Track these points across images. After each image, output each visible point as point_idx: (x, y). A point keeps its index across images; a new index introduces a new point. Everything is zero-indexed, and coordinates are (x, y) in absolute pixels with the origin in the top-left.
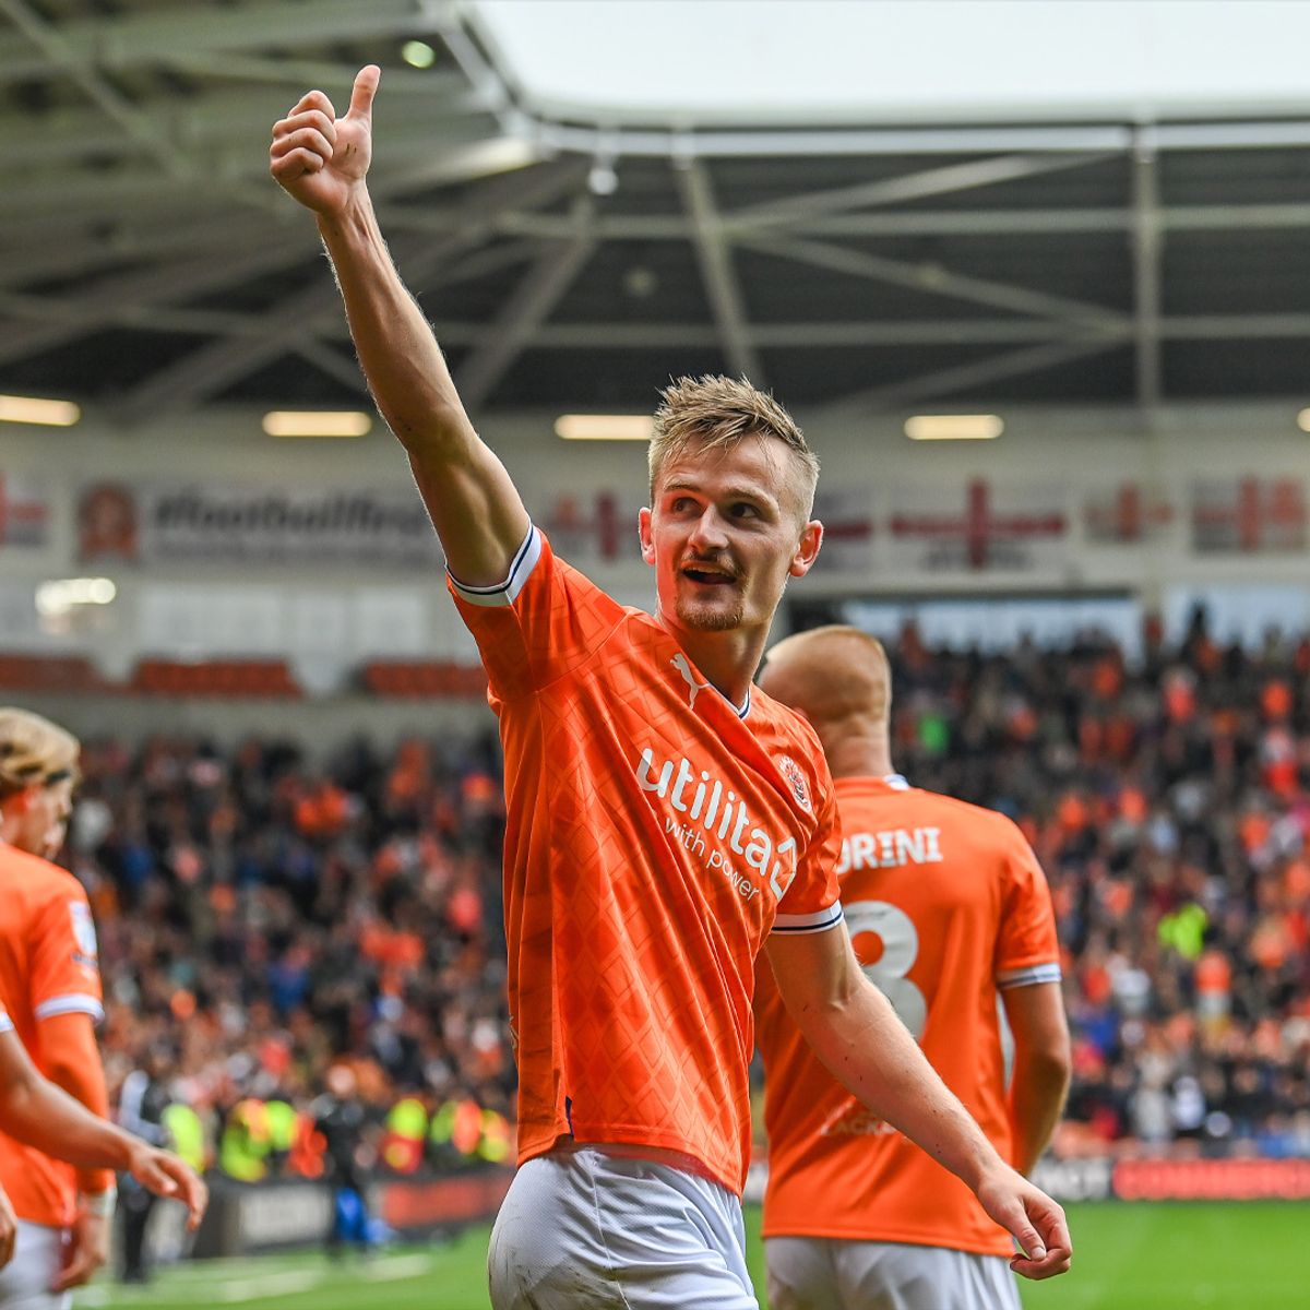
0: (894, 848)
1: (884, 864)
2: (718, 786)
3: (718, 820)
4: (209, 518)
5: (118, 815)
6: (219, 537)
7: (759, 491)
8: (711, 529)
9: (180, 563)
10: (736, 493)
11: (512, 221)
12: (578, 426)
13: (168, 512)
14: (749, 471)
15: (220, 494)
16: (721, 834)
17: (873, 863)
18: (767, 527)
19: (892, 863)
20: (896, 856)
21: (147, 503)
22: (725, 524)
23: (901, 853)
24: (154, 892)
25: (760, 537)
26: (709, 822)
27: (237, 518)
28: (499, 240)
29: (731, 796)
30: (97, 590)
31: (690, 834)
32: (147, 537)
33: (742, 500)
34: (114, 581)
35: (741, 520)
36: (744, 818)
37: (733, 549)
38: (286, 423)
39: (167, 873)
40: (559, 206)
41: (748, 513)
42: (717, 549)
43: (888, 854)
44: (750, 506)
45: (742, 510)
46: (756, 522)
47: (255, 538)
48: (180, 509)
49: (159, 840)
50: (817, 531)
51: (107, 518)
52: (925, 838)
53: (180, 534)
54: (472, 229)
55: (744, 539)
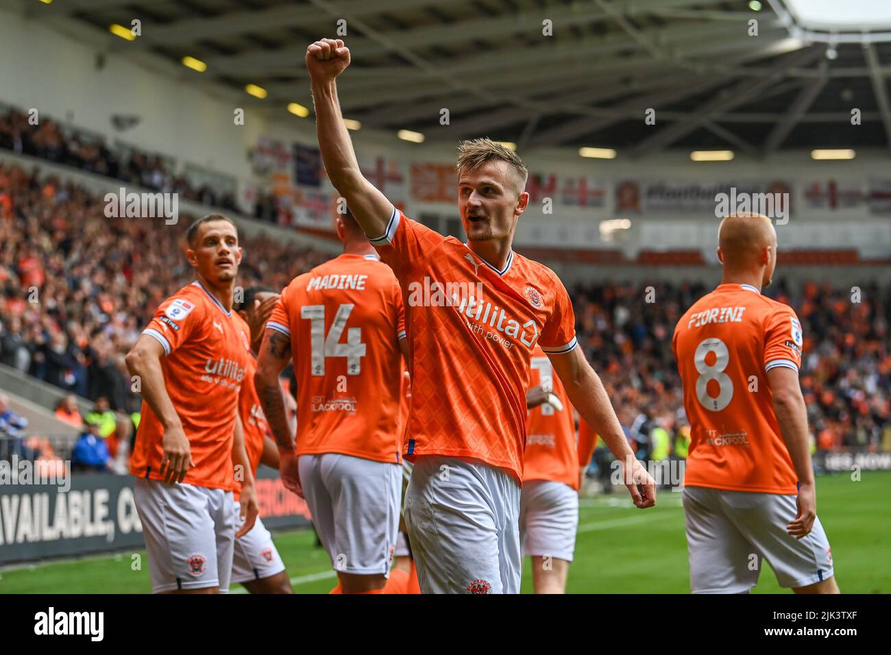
0: (725, 315)
1: (720, 321)
2: (489, 305)
3: (489, 319)
4: (668, 194)
5: (632, 313)
6: (673, 202)
7: (494, 182)
8: (474, 199)
9: (658, 213)
10: (483, 184)
11: (793, 72)
12: (821, 154)
13: (651, 192)
14: (489, 174)
15: (673, 185)
16: (492, 324)
17: (715, 321)
18: (499, 197)
19: (723, 321)
20: (724, 319)
21: (644, 189)
22: (480, 196)
23: (727, 317)
24: (647, 343)
25: (495, 201)
26: (485, 321)
27: (680, 194)
28: (788, 80)
29: (496, 308)
30: (624, 224)
31: (476, 327)
32: (644, 202)
33: (488, 186)
34: (630, 220)
35: (487, 195)
36: (503, 315)
37: (483, 206)
38: (700, 156)
39: (652, 336)
40: (813, 65)
41: (490, 191)
42: (476, 207)
43: (722, 317)
44: (491, 188)
45: (488, 190)
46: (493, 195)
47: (688, 202)
48: (658, 191)
49: (649, 322)
50: (527, 196)
51: (628, 195)
52: (738, 311)
53: (656, 201)
54: (776, 75)
55: (488, 202)
